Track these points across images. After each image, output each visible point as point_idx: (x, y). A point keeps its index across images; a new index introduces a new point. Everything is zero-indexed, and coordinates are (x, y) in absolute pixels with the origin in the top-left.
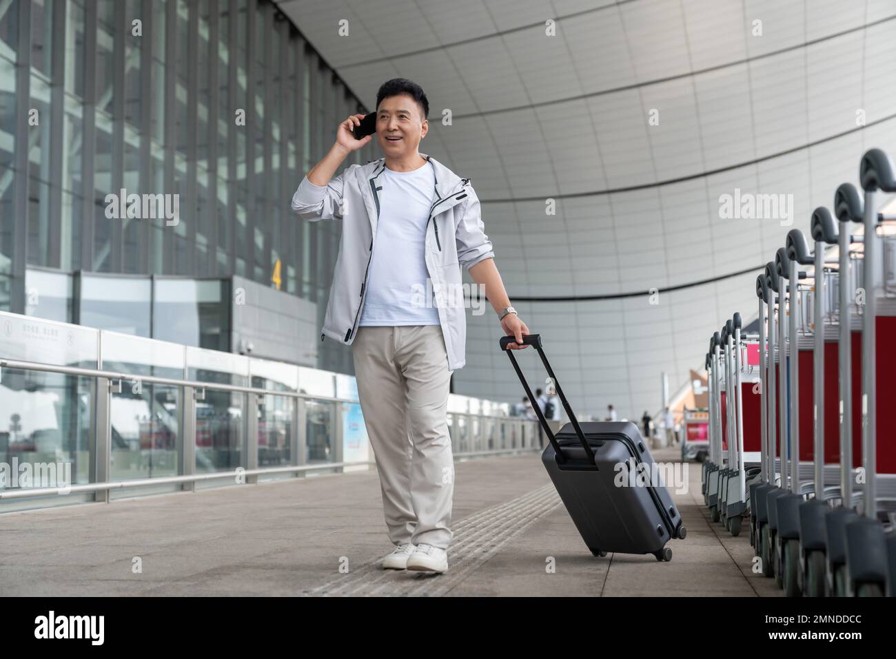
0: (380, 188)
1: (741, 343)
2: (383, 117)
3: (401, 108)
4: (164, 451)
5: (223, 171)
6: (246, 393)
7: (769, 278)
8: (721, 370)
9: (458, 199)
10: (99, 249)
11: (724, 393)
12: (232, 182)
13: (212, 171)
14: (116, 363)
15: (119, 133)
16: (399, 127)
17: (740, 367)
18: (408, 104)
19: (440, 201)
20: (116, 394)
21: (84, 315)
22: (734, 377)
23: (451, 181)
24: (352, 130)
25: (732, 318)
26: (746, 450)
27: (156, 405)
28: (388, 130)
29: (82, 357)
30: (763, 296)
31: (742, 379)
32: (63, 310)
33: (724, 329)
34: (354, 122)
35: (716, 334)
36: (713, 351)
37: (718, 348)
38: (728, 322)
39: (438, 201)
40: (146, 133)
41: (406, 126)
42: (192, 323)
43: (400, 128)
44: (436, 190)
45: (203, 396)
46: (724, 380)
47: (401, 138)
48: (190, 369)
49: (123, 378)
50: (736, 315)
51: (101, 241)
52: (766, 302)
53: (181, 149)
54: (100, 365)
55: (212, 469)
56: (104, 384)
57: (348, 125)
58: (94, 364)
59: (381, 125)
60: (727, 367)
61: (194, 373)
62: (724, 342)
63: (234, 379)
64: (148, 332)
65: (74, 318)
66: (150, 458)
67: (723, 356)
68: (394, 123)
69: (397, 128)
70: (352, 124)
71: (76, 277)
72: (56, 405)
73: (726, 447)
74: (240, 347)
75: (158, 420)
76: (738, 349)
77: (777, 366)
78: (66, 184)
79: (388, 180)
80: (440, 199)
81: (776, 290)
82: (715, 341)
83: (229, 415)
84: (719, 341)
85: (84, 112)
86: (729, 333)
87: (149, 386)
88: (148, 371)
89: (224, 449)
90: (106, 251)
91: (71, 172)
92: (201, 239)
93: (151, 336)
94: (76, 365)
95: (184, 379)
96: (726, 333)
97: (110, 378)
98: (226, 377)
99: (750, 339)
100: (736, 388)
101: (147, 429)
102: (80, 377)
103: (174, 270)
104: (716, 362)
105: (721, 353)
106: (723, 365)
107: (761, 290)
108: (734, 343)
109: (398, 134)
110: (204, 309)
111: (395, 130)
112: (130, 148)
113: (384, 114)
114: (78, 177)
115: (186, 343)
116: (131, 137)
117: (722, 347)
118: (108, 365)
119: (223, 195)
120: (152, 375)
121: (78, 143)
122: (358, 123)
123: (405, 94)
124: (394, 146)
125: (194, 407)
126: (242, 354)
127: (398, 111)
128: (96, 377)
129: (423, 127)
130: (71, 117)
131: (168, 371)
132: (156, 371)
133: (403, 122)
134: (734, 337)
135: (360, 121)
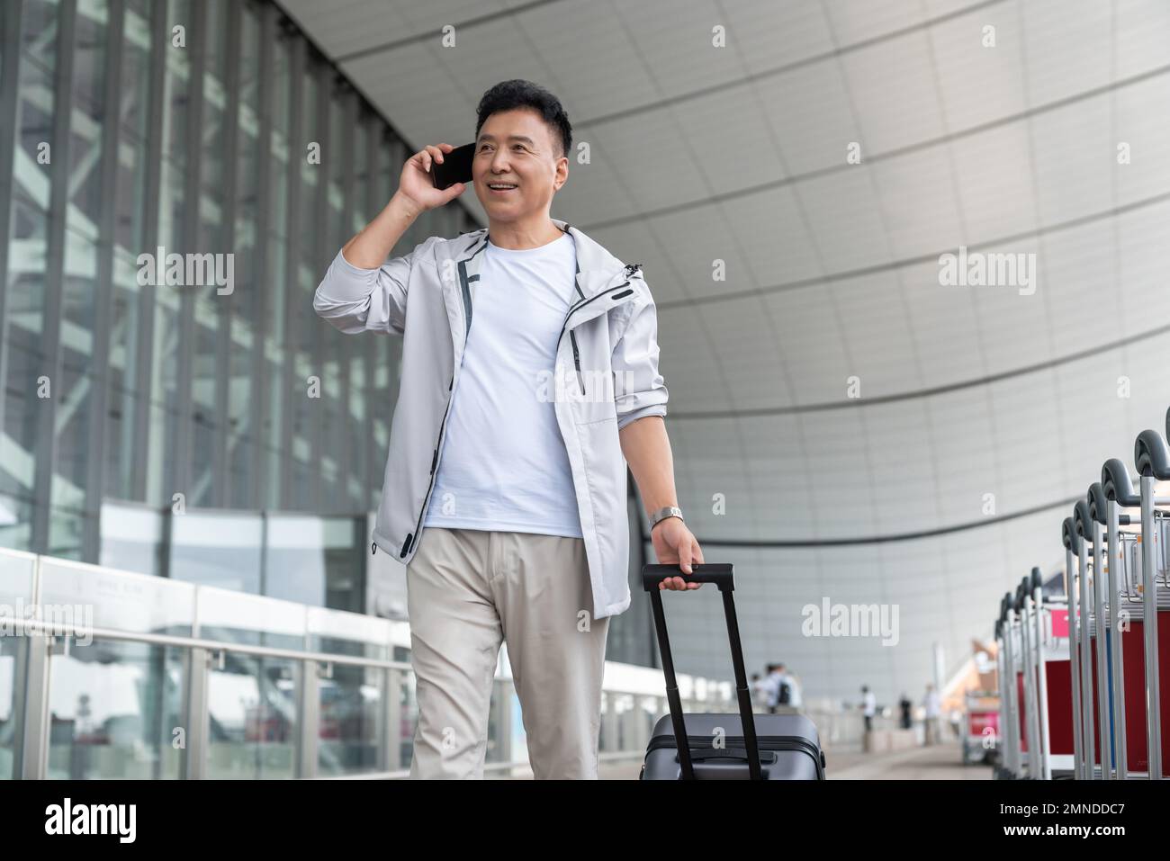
0: (476, 278)
1: (1042, 608)
2: (485, 148)
3: (517, 132)
4: (275, 745)
5: (358, 377)
6: (385, 670)
7: (1080, 523)
8: (1016, 642)
9: (615, 298)
10: (197, 477)
11: (1020, 675)
12: (369, 391)
13: (344, 377)
14: (216, 628)
15: (225, 330)
16: (511, 166)
17: (1042, 639)
18: (530, 126)
19: (583, 302)
20: (217, 669)
21: (176, 564)
22: (1033, 653)
23: (605, 268)
24: (428, 170)
25: (1029, 574)
26: (1054, 751)
27: (267, 682)
28: (493, 172)
29: (171, 619)
30: (1072, 546)
31: (1046, 656)
32: (149, 559)
33: (1019, 588)
34: (432, 156)
35: (1008, 595)
36: (1004, 617)
37: (1011, 613)
38: (1025, 579)
39: (580, 301)
40: (260, 328)
41: (526, 165)
42: (315, 577)
43: (514, 169)
44: (577, 285)
45: (329, 672)
46: (1020, 656)
47: (516, 186)
48: (313, 636)
49: (225, 651)
50: (1035, 571)
51: (199, 467)
52: (1076, 554)
53: (304, 348)
54: (196, 631)
55: (338, 769)
56: (201, 657)
57: (421, 161)
58: (186, 630)
59: (481, 164)
60: (1025, 639)
61: (317, 642)
62: (1020, 606)
63: (369, 650)
64: (257, 586)
65: (163, 570)
66: (257, 753)
67: (1018, 624)
68: (503, 159)
69: (508, 168)
70: (428, 159)
71: (166, 513)
72: (137, 683)
73: (1025, 748)
74: (376, 606)
75: (270, 705)
76: (1039, 615)
77: (1094, 641)
78: (156, 393)
79: (493, 265)
80: (583, 298)
81: (1090, 539)
82: (1006, 604)
83: (361, 698)
84: (1013, 604)
85: (183, 302)
86: (1025, 594)
87: (258, 659)
88: (257, 639)
89: (354, 742)
90: (206, 481)
91: (164, 378)
92: (329, 466)
93: (263, 592)
94: (162, 631)
95: (303, 649)
96: (1022, 593)
97: (209, 650)
98: (358, 648)
99: (1054, 602)
100: (1037, 668)
101: (254, 715)
102: (169, 648)
103: (293, 505)
104: (1009, 632)
105: (1016, 620)
106: (1019, 637)
107: (1068, 537)
108: (1034, 607)
109: (510, 178)
110: (332, 557)
111: (504, 171)
112: (239, 349)
113: (486, 143)
114: (172, 385)
115: (307, 602)
116: (241, 334)
117: (1017, 612)
118: (206, 632)
119: (358, 407)
120: (262, 643)
121: (174, 341)
122: (440, 159)
123: (526, 110)
124: (503, 200)
125: (316, 686)
126: (380, 616)
127: (511, 138)
128: (190, 648)
129: (558, 170)
130: (166, 309)
131: (283, 639)
132: (268, 639)
133: (519, 158)
134: (1033, 598)
135: (444, 154)
